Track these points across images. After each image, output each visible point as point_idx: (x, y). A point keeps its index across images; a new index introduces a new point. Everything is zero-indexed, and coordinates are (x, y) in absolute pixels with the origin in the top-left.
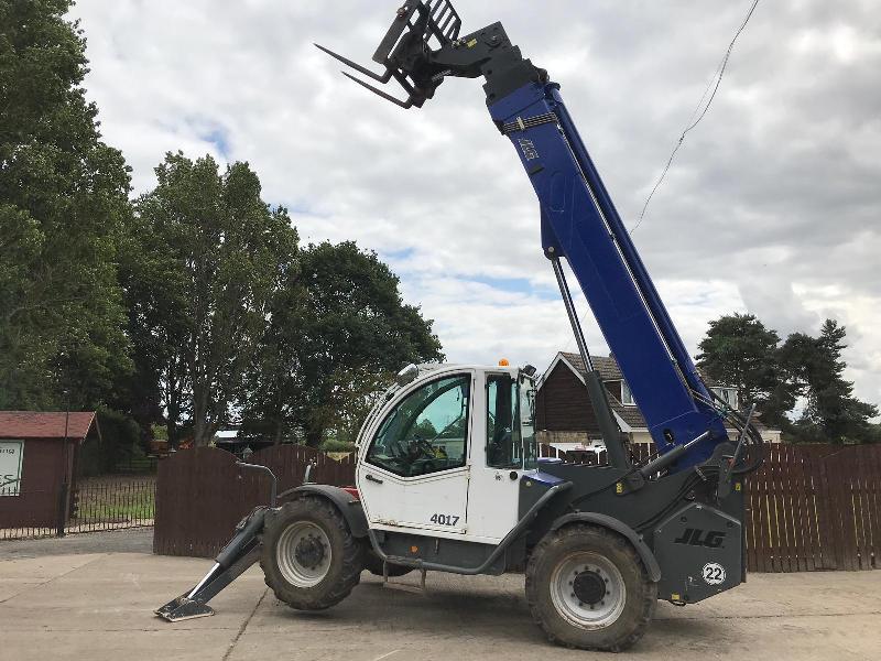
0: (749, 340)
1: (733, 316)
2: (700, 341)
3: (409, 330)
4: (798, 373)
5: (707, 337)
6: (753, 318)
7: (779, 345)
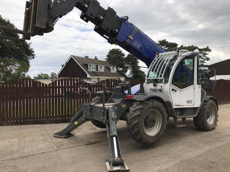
0: (118, 55)
1: (115, 49)
2: (107, 55)
3: (22, 46)
4: (129, 64)
5: (108, 54)
6: (119, 50)
7: (125, 57)
